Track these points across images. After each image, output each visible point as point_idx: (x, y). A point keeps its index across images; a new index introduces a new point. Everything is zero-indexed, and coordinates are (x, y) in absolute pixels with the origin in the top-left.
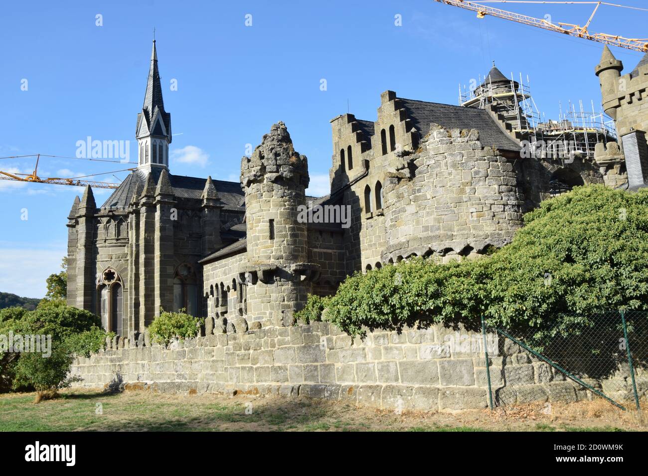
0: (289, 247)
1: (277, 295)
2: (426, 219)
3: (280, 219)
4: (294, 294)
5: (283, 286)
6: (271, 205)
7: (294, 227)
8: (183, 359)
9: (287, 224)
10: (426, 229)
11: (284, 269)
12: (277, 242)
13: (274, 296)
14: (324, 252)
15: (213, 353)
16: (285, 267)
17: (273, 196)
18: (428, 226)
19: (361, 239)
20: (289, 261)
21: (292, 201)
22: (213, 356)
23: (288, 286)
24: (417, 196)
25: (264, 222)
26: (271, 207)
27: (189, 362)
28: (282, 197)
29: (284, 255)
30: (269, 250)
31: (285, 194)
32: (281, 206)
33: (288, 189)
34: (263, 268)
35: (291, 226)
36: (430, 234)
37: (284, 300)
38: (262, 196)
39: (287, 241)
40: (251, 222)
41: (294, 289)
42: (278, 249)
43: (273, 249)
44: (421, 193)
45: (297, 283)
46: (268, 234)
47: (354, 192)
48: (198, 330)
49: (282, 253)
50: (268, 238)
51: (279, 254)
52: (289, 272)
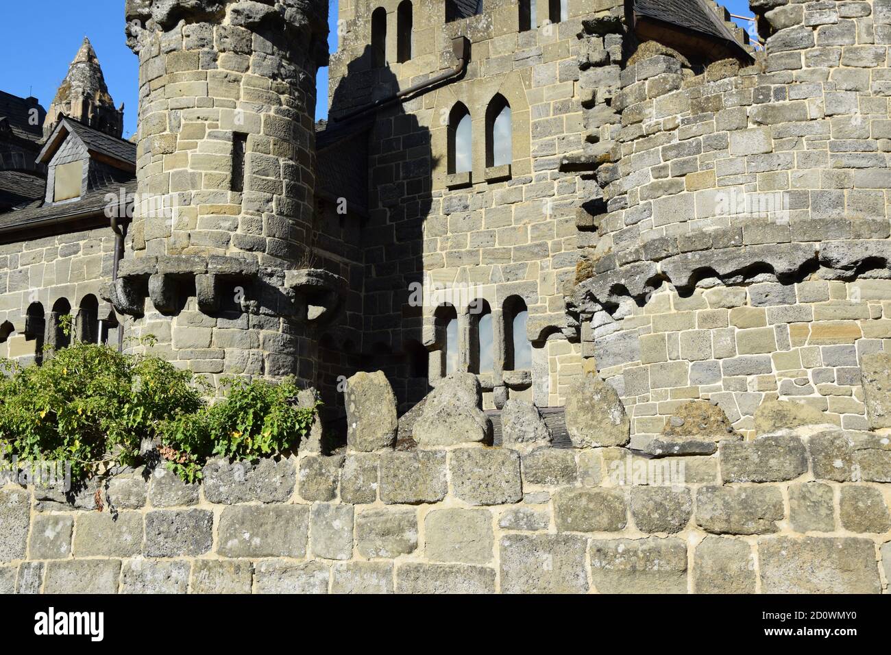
0: (282, 222)
1: (246, 352)
2: (801, 172)
3: (265, 139)
4: (288, 354)
5: (261, 327)
6: (242, 93)
7: (297, 169)
8: (195, 553)
9: (280, 154)
10: (799, 199)
11: (267, 280)
12: (251, 201)
13: (234, 355)
14: (325, 259)
15: (409, 536)
16: (271, 275)
17: (248, 68)
18: (806, 193)
19: (425, 238)
20: (279, 261)
21: (296, 94)
22: (411, 548)
23: (275, 331)
24: (773, 108)
25: (216, 137)
26: (241, 99)
27: (238, 568)
28: (274, 77)
29: (268, 239)
30: (225, 220)
31: (283, 71)
32: (270, 101)
33: (290, 61)
34: (214, 267)
35: (291, 162)
36: (811, 214)
37: (263, 369)
38: (215, 60)
39: (279, 202)
40: (167, 132)
41: (291, 341)
42: (252, 221)
43: (239, 217)
44: (787, 101)
45: (298, 324)
46: (227, 173)
47: (414, 117)
48: (308, 428)
49: (263, 235)
50: (227, 183)
51: (254, 234)
52: (281, 289)
